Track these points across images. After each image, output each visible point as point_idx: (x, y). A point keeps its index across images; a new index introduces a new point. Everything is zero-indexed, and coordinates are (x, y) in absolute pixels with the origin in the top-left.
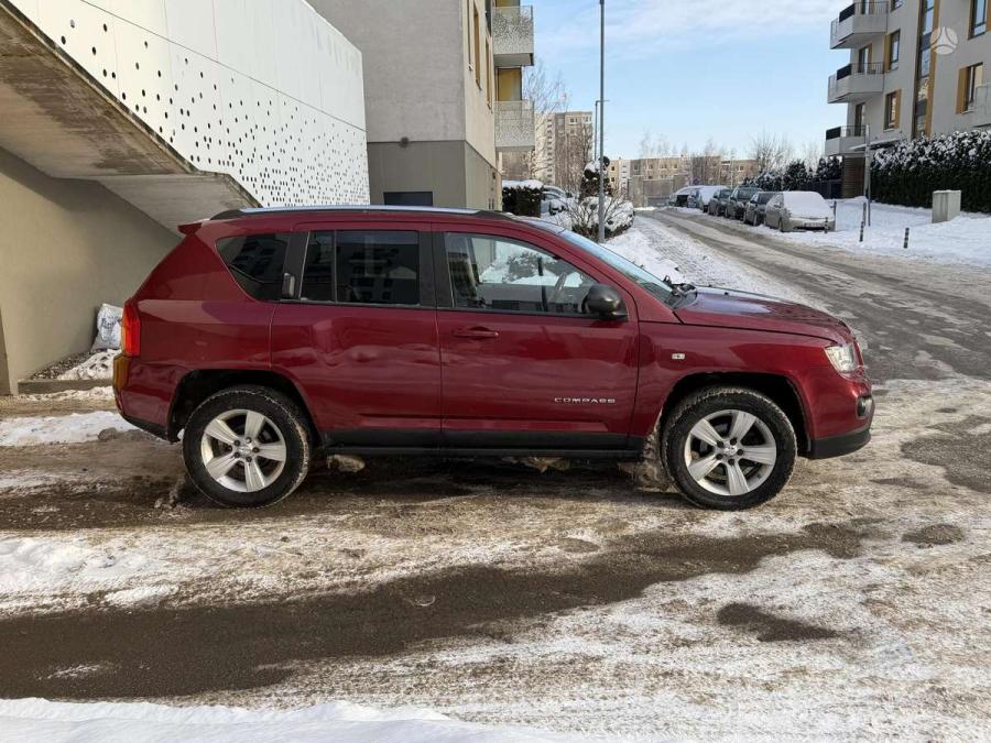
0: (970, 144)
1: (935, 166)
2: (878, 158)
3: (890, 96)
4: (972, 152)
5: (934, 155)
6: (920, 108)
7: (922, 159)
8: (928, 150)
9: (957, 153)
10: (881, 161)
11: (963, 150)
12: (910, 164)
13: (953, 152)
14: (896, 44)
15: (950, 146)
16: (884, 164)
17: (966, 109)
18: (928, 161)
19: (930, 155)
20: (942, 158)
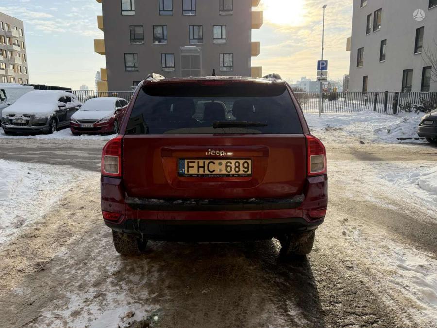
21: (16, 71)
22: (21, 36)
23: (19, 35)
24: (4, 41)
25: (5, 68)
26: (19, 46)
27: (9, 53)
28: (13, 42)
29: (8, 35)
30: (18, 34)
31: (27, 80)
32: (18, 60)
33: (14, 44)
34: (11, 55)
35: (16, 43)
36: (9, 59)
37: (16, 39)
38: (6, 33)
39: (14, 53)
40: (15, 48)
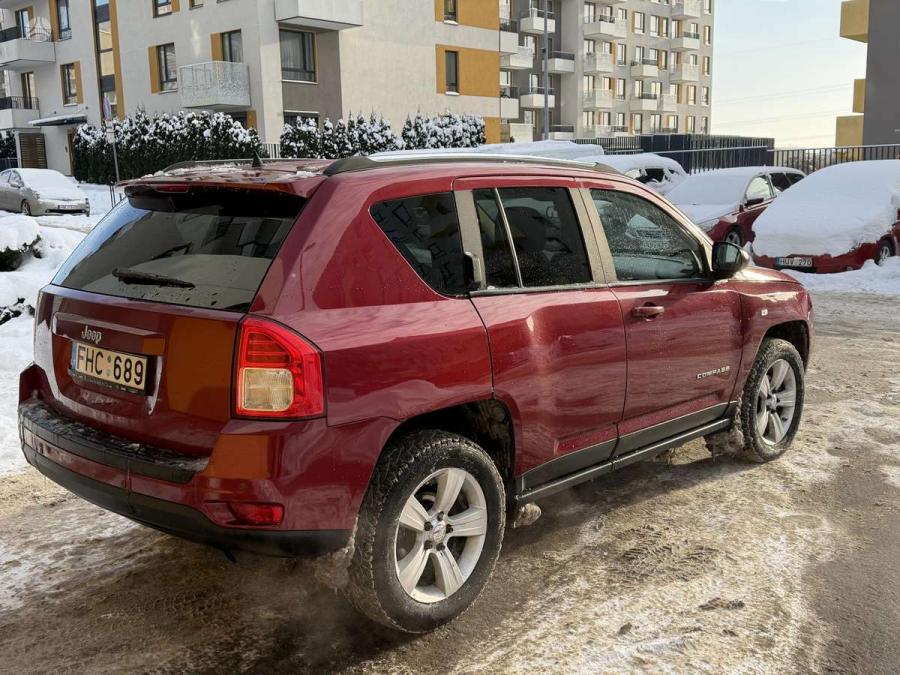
0: (202, 125)
1: (164, 146)
2: (83, 134)
3: (66, 67)
4: (207, 133)
5: (162, 135)
6: (106, 84)
7: (146, 138)
8: (151, 129)
9: (189, 133)
10: (88, 138)
11: (194, 131)
12: (130, 142)
13: (185, 132)
14: (63, 10)
15: (178, 126)
16: (93, 142)
17: (162, 89)
18: (154, 140)
19: (155, 134)
20: (170, 137)
21: (684, 100)
22: (707, 12)
23: (702, 10)
24: (664, 31)
25: (658, 93)
26: (697, 36)
27: (672, 58)
28: (684, 29)
29: (676, 14)
30: (699, 8)
31: (706, 119)
32: (690, 73)
33: (688, 35)
34: (678, 60)
35: (692, 31)
36: (672, 71)
37: (693, 20)
38: (671, 10)
39: (683, 57)
40: (688, 43)
